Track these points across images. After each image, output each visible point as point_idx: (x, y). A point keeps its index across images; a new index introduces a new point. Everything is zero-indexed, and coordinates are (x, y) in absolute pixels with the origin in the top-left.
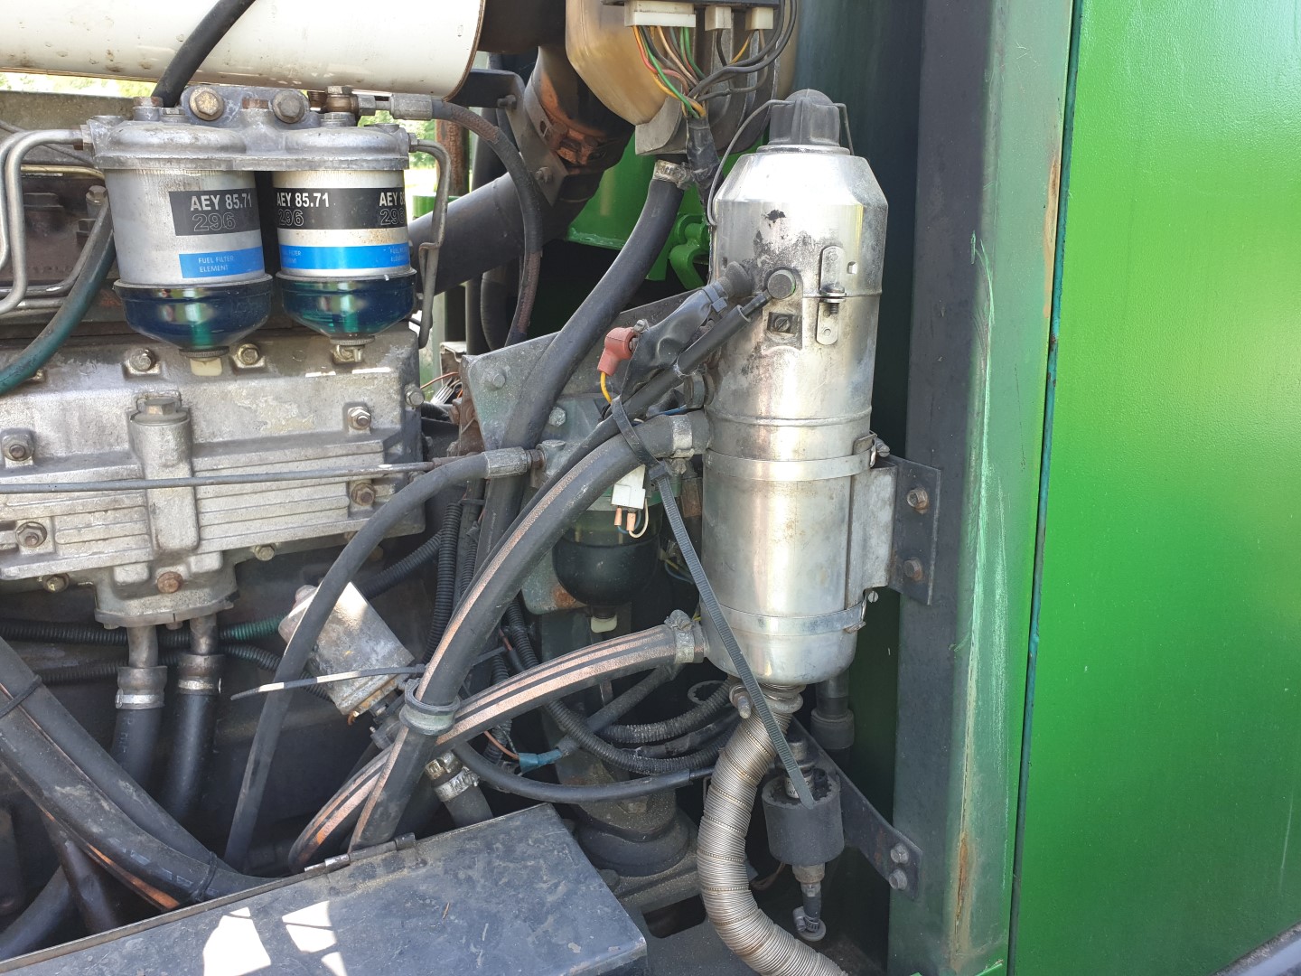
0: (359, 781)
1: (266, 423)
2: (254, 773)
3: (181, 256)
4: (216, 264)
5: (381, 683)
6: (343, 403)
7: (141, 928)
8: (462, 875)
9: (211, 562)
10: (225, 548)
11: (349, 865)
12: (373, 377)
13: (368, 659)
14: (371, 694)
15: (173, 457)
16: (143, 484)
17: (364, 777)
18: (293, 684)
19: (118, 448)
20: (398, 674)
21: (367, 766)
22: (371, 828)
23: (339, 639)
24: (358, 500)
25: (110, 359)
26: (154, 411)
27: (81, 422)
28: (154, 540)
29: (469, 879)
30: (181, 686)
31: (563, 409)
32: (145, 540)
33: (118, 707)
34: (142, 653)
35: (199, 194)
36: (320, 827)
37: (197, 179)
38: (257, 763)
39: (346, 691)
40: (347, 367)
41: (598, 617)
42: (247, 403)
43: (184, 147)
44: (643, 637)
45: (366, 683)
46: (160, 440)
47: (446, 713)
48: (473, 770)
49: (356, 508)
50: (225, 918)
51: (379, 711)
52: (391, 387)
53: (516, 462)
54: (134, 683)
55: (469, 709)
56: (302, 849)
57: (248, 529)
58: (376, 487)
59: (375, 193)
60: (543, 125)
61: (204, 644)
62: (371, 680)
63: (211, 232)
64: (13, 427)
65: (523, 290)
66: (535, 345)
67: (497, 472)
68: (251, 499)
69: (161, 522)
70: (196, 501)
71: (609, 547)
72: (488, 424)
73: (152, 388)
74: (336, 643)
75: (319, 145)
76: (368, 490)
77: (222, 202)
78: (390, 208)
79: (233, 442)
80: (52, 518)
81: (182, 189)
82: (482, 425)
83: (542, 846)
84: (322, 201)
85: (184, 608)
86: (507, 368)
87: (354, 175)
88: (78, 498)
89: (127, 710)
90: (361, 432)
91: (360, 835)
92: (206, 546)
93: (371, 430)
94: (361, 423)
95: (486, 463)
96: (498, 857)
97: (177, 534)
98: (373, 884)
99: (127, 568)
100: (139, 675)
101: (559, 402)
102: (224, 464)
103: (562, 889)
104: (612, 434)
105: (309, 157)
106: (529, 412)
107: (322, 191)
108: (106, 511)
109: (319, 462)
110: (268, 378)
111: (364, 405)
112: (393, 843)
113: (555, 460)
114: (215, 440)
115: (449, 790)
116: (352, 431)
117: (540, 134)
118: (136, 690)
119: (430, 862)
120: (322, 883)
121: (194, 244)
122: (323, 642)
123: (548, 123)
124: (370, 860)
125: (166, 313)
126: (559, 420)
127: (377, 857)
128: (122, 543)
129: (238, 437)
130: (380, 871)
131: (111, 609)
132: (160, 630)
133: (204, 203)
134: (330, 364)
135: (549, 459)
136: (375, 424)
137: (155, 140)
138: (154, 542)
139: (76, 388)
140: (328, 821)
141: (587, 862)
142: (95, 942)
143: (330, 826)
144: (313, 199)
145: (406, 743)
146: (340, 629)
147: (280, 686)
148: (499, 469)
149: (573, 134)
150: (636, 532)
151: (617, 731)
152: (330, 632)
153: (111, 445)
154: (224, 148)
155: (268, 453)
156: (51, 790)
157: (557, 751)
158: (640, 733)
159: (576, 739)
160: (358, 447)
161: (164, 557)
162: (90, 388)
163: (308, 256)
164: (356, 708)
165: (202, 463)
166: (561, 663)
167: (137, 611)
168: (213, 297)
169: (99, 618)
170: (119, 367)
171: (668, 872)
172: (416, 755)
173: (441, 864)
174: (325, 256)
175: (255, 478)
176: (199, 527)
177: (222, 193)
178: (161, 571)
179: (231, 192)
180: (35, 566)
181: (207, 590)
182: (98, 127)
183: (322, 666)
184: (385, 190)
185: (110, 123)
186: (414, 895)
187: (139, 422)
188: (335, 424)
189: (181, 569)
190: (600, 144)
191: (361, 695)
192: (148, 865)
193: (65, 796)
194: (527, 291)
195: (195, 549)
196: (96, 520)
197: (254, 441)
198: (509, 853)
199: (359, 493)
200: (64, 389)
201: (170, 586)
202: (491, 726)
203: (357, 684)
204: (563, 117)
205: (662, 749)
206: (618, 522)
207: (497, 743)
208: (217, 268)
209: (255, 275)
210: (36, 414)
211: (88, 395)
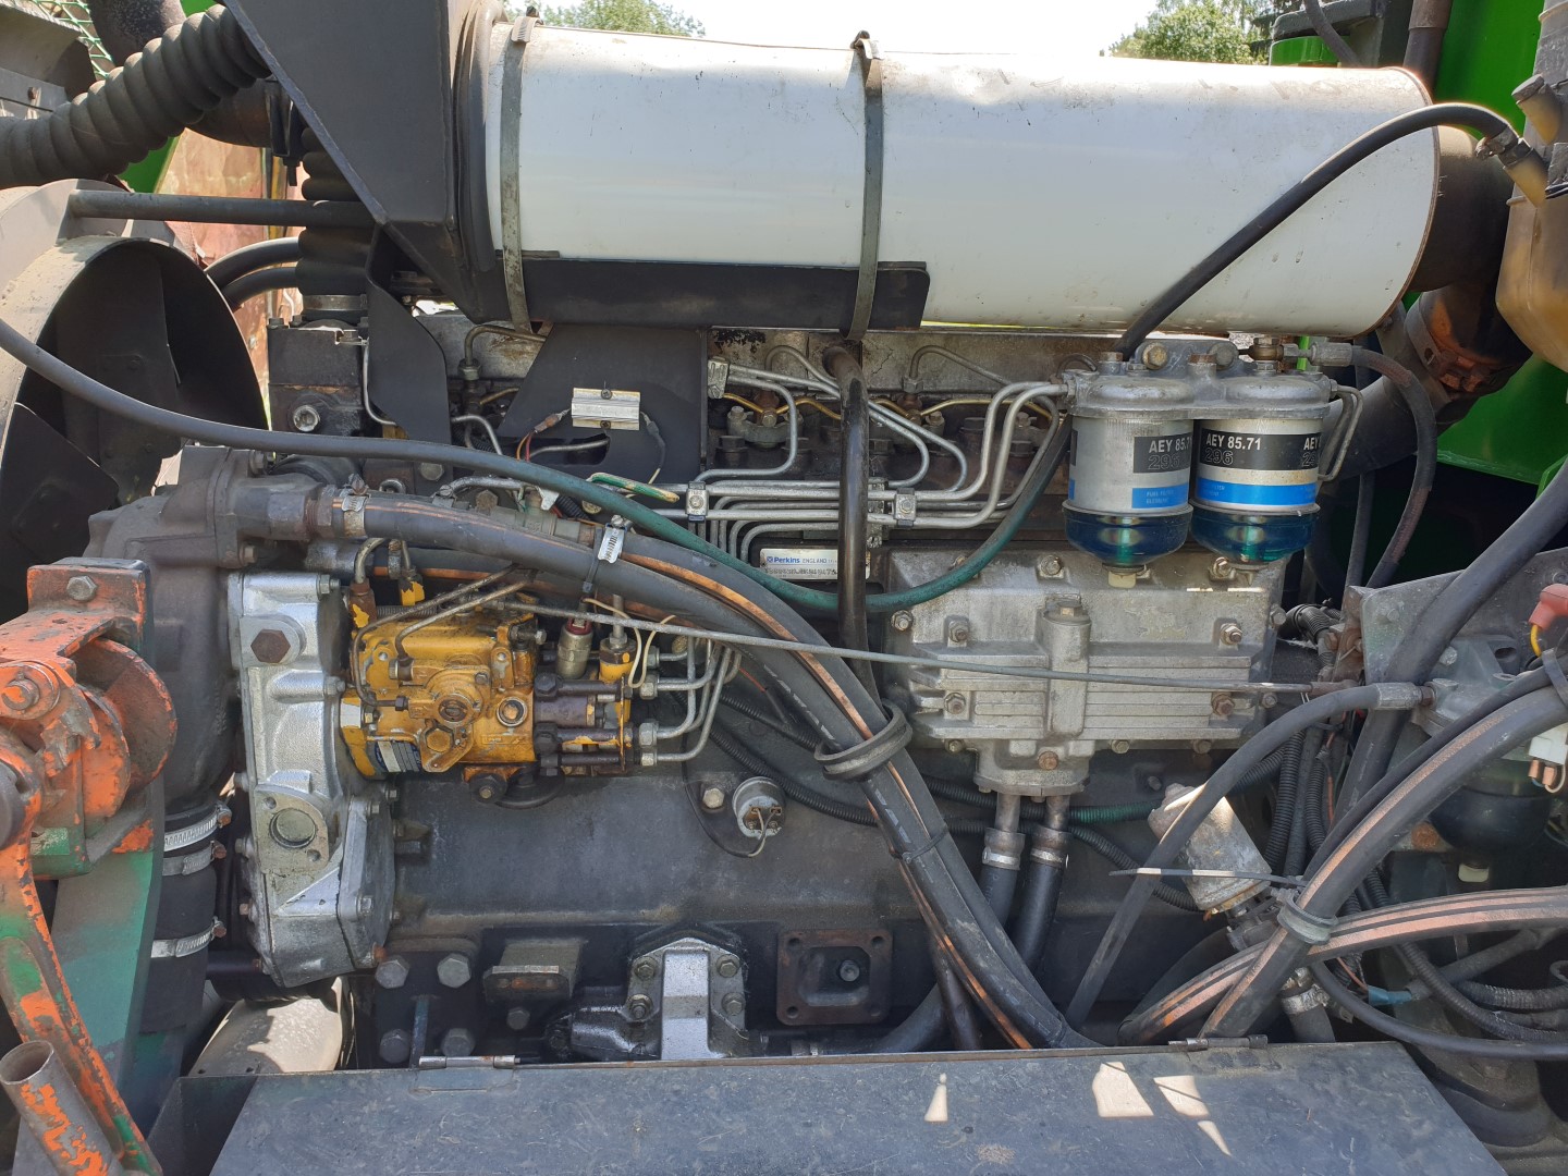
0: (1216, 975)
1: (1146, 630)
2: (1111, 946)
3: (1134, 490)
4: (1160, 497)
5: (1246, 887)
6: (1215, 619)
7: (1036, 1055)
8: (1318, 1086)
9: (1087, 749)
10: (1101, 738)
11: (1205, 1049)
12: (1246, 595)
13: (1235, 862)
14: (1236, 895)
15: (1076, 653)
16: (1046, 673)
17: (1223, 971)
18: (1170, 872)
19: (1025, 639)
20: (1263, 881)
21: (1228, 960)
22: (1230, 1020)
23: (1210, 838)
24: (1219, 710)
25: (1027, 562)
26: (1067, 612)
27: (1002, 614)
28: (1049, 722)
29: (1327, 1092)
30: (1035, 855)
31: (1456, 649)
32: (1039, 721)
33: (984, 862)
34: (1008, 818)
35: (1157, 439)
36: (1170, 1010)
37: (1158, 427)
38: (1115, 938)
39: (1212, 888)
40: (1222, 584)
41: (1468, 865)
42: (1133, 610)
43: (1153, 401)
44: (1547, 895)
45: (1232, 884)
46: (1066, 638)
47: (1327, 926)
48: (1325, 989)
49: (1215, 717)
50: (1104, 1067)
51: (1240, 913)
52: (1260, 607)
53: (1407, 698)
54: (1002, 844)
55: (1343, 928)
56: (1146, 1028)
57: (1122, 724)
58: (1235, 700)
59: (1303, 438)
60: (1429, 353)
61: (1056, 820)
62: (1237, 882)
63: (1161, 471)
64: (955, 613)
65: (1404, 521)
66: (1432, 584)
67: (1388, 705)
68: (1130, 698)
69: (1057, 708)
70: (1087, 692)
71: (1502, 796)
72: (1373, 656)
73: (1059, 591)
74: (1208, 842)
75: (1259, 397)
76: (1228, 701)
77: (1173, 444)
78: (1311, 451)
79: (1117, 644)
80: (973, 693)
81: (1146, 435)
82: (1368, 656)
83: (1399, 1082)
84: (1254, 445)
85: (1050, 785)
86: (1401, 604)
87: (1287, 424)
88: (996, 679)
89: (992, 867)
90: (1230, 647)
91: (1216, 1024)
92: (1086, 735)
93: (1239, 646)
94: (1234, 638)
95: (1377, 695)
96: (1352, 1080)
97: (1066, 721)
98: (1232, 1072)
99: (1021, 743)
100: (1005, 836)
101: (1454, 642)
102: (1113, 664)
103: (1427, 1127)
104: (1539, 686)
105: (1250, 407)
106: (1420, 651)
107: (1255, 436)
108: (1014, 692)
109: (1192, 671)
110: (1154, 589)
111: (1234, 621)
112: (1247, 1040)
113: (1447, 700)
114: (1102, 641)
115: (1298, 1004)
116: (1221, 645)
117: (1424, 360)
118: (1002, 851)
119: (1283, 1068)
120: (1180, 1058)
121: (1146, 480)
122: (1195, 839)
123: (1436, 352)
124: (1226, 1050)
125: (1104, 536)
126: (1449, 659)
127: (1234, 1048)
128: (1021, 721)
129: (1121, 640)
130: (1236, 1062)
131: (991, 774)
132: (1025, 800)
133: (1160, 446)
134: (1207, 581)
135: (1441, 699)
136: (1243, 642)
137: (1131, 396)
138: (1049, 724)
139: (1003, 586)
140: (1180, 1004)
141: (1451, 1109)
142: (1001, 1056)
143: (1181, 1011)
144: (1245, 443)
145: (1282, 946)
146: (1213, 829)
147: (1158, 871)
148: (1389, 704)
149: (1462, 361)
150: (1553, 787)
151: (1475, 988)
152: (1204, 830)
153: (1020, 636)
154: (1182, 401)
155: (1150, 658)
156: (953, 921)
157: (1407, 993)
158: (1502, 996)
159: (1429, 986)
160: (1229, 661)
161: (1055, 738)
162: (1013, 587)
163: (1229, 491)
164: (1218, 906)
165: (1097, 660)
166: (1450, 902)
167: (1013, 781)
168: (1146, 525)
169: (978, 781)
170: (1033, 570)
171: (1527, 1148)
172: (1291, 958)
173: (1295, 1071)
174: (1245, 492)
175: (1155, 682)
176: (1085, 716)
177: (1174, 438)
178: (1043, 749)
179: (1180, 436)
180: (957, 730)
181: (1071, 772)
182: (1082, 383)
183: (1191, 860)
184: (1310, 436)
185: (1091, 379)
186: (1274, 1092)
187: (1049, 619)
188: (1206, 636)
189: (1060, 751)
190: (1492, 372)
191: (1226, 894)
192: (1017, 1006)
193: (963, 929)
194: (1408, 523)
195: (1076, 736)
196: (1006, 698)
197: (1135, 646)
198: (1363, 1079)
199: (1221, 704)
200: (994, 586)
201: (1051, 764)
202: (1347, 952)
203: (1223, 884)
204: (1455, 345)
205: (1527, 1018)
206: (1533, 773)
207: (1349, 970)
208: (1159, 501)
209: (1184, 508)
210: (970, 604)
211: (1012, 592)
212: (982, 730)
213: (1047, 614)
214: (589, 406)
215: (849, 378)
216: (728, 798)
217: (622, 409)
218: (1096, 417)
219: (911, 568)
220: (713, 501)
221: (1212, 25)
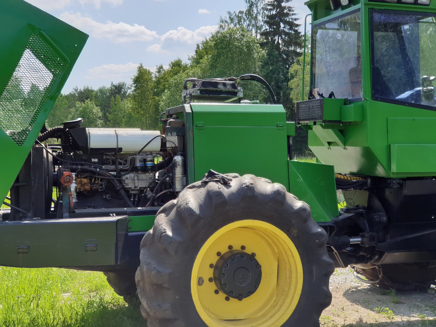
1: (143, 178)
6: (149, 177)
9: (139, 188)
16: (135, 181)
25: (132, 173)
26: (136, 176)
27: (130, 177)
30: (135, 199)
34: (132, 196)
37: (140, 159)
40: (150, 173)
43: (140, 157)
46: (136, 178)
52: (153, 175)
57: (142, 185)
61: (137, 196)
64: (126, 177)
68: (142, 183)
69: (136, 184)
70: (138, 183)
73: (136, 174)
77: (142, 161)
78: (153, 161)
79: (141, 179)
80: (128, 183)
85: (136, 192)
88: (130, 182)
89: (131, 200)
93: (151, 179)
97: (136, 185)
99: (133, 188)
100: (132, 198)
105: (148, 157)
108: (132, 183)
109: (147, 181)
111: (151, 177)
121: (140, 163)
125: (137, 168)
128: (133, 185)
131: (131, 191)
132: (134, 194)
134: (148, 173)
144: (148, 160)
153: (132, 178)
154: (142, 157)
161: (136, 187)
163: (147, 164)
167: (133, 192)
168: (141, 167)
169: (129, 192)
176: (138, 185)
181: (138, 191)
185: (136, 156)
200: (129, 174)
201: (135, 190)
209: (144, 165)
210: (128, 176)
211: (131, 175)
212: (129, 186)
213: (134, 176)
214: (93, 160)
215: (116, 157)
216: (106, 197)
217: (96, 160)
218: (136, 159)
219: (122, 173)
220: (105, 167)
221: (243, 35)
